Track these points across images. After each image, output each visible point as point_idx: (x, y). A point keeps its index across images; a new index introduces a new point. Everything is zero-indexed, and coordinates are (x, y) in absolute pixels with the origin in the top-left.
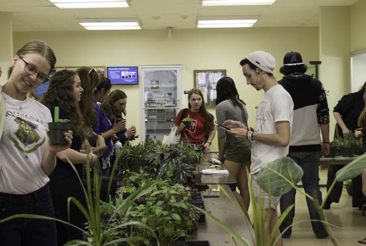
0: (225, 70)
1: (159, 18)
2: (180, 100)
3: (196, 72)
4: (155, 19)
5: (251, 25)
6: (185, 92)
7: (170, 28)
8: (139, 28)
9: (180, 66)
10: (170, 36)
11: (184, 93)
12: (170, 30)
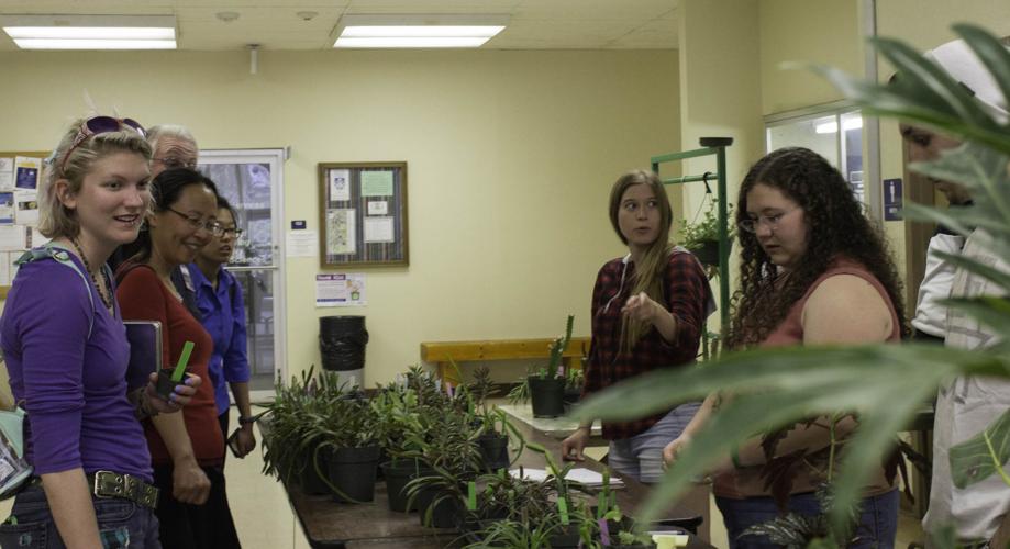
0: (405, 164)
1: (237, 16)
2: (281, 247)
3: (324, 170)
4: (226, 19)
5: (478, 43)
6: (293, 223)
7: (254, 46)
8: (172, 45)
9: (281, 151)
10: (253, 70)
11: (290, 225)
12: (254, 52)
